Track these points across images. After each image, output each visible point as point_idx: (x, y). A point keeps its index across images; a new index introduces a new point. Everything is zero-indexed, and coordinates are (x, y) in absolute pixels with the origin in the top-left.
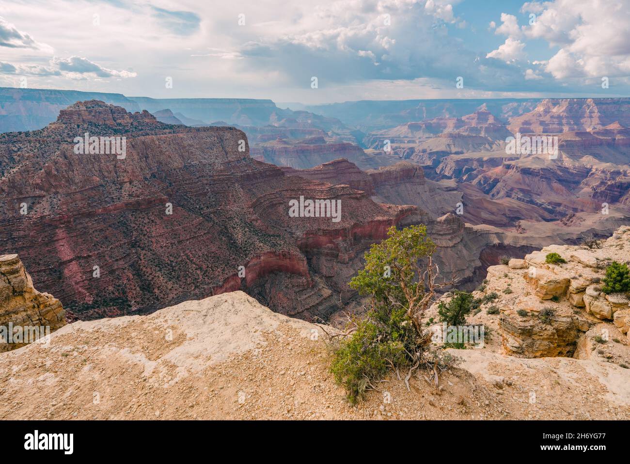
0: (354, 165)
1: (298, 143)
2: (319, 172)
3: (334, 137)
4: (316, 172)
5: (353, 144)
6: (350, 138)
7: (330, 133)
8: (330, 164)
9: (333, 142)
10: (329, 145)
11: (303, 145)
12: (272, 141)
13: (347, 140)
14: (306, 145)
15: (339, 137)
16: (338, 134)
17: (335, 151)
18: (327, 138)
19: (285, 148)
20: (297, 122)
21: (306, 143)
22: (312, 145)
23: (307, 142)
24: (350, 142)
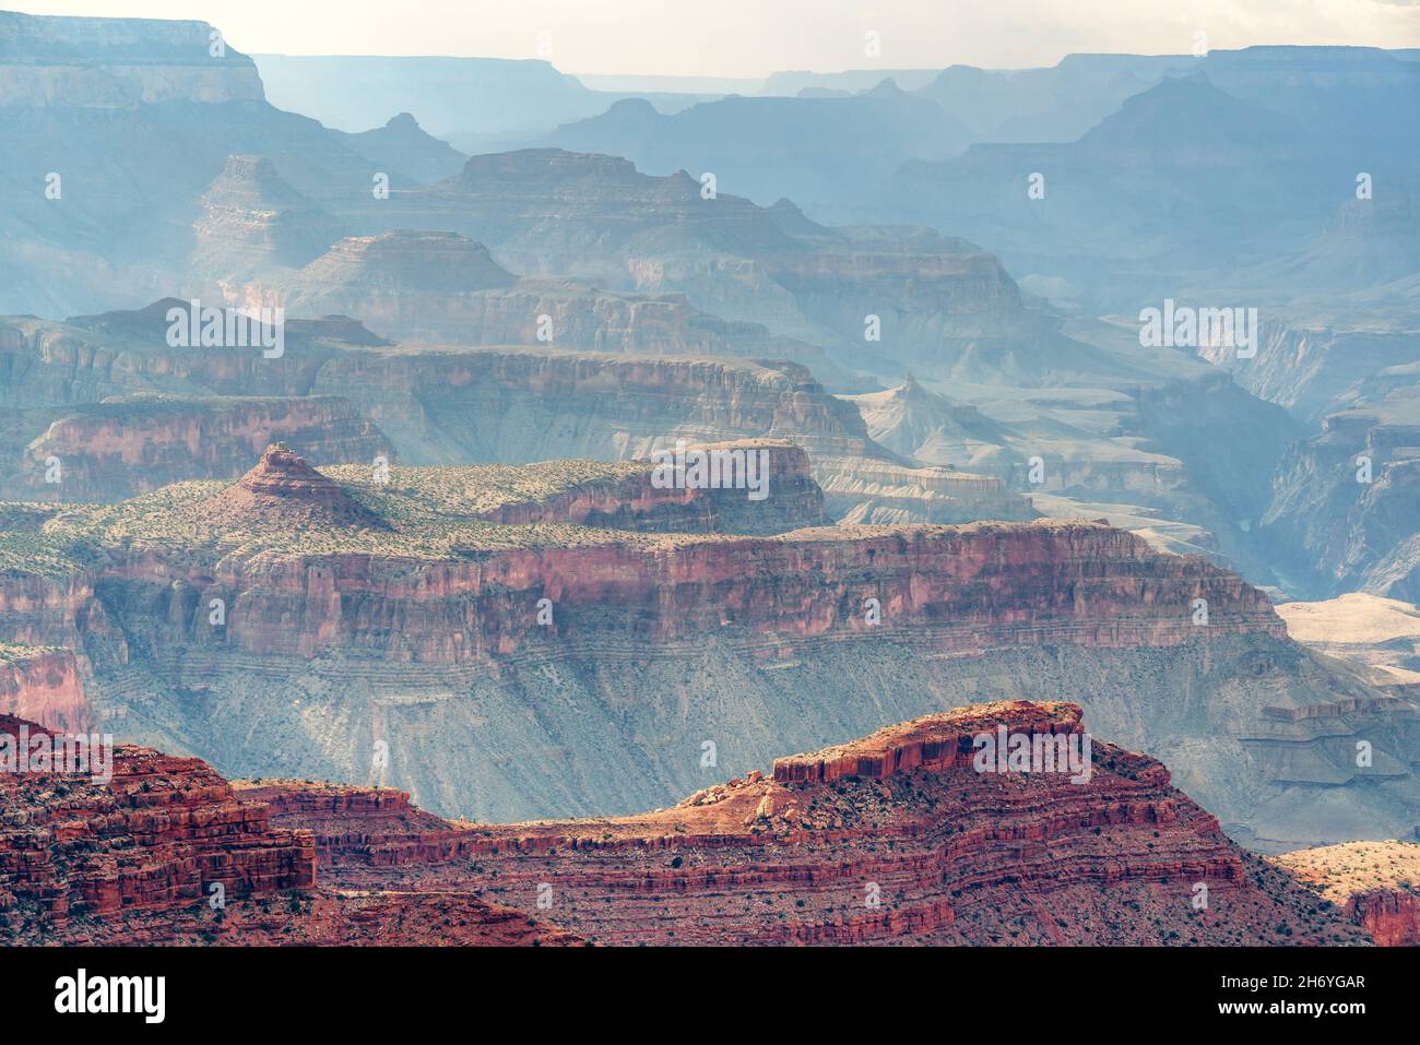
0: (1161, 781)
1: (507, 514)
2: (734, 861)
3: (932, 452)
4: (701, 861)
5: (1155, 537)
6: (1117, 470)
7: (880, 411)
8: (866, 768)
9: (909, 504)
10: (872, 548)
11: (560, 534)
12: (198, 487)
13: (1077, 494)
14: (601, 537)
15: (984, 451)
16: (971, 423)
17: (931, 610)
18: (849, 463)
19: (341, 567)
20: (507, 280)
21: (593, 519)
22: (667, 542)
23: (610, 506)
24: (1120, 516)
